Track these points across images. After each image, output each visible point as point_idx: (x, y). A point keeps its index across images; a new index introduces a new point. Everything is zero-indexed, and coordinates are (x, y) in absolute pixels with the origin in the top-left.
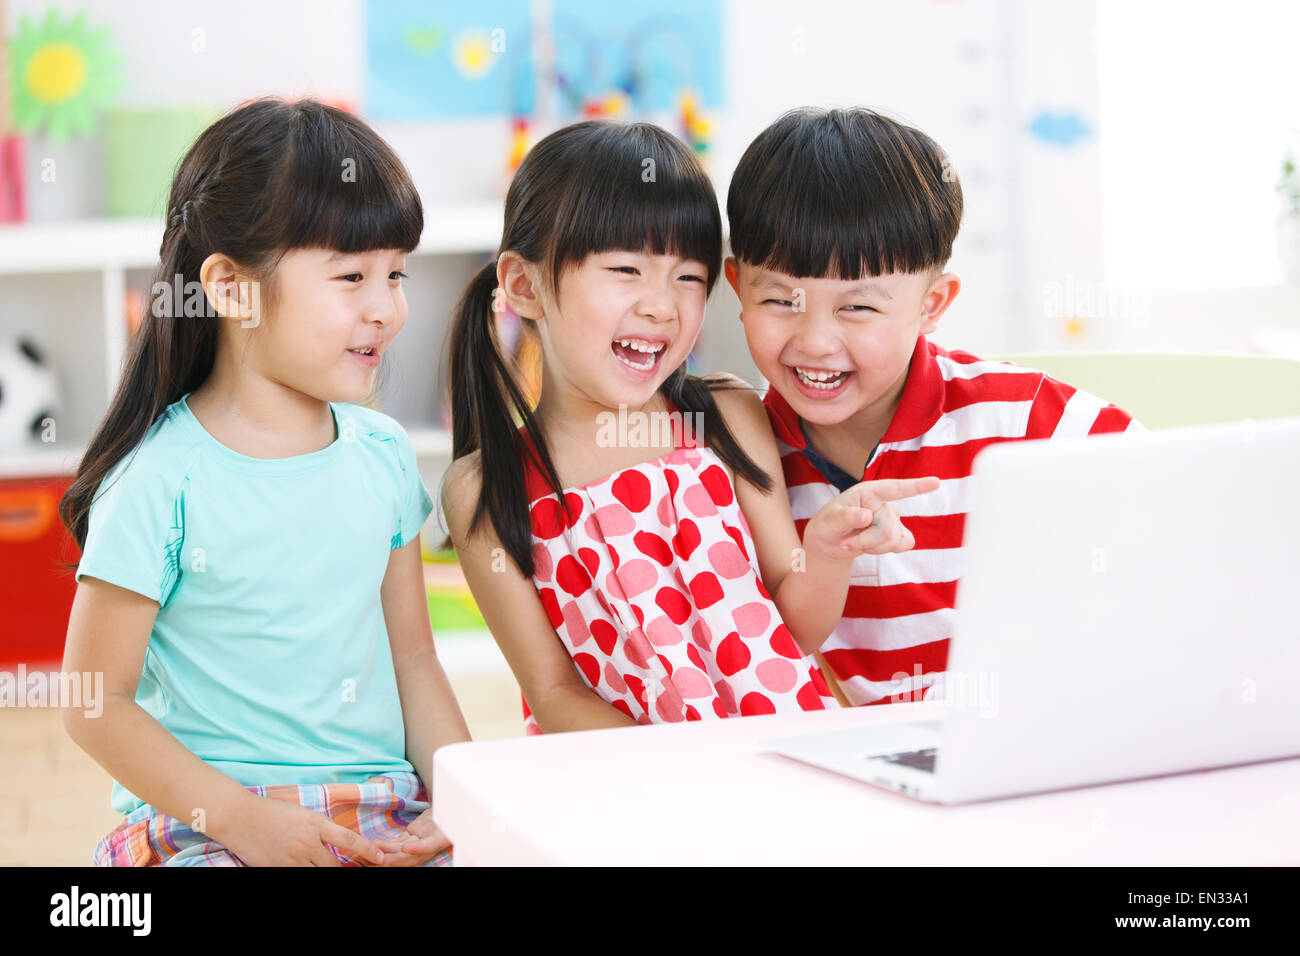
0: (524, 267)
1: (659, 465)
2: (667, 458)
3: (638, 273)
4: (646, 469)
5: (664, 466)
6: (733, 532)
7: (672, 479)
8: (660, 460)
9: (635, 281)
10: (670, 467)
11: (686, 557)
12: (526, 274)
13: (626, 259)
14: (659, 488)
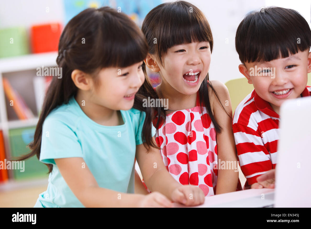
0: (151, 56)
1: (189, 111)
2: (192, 109)
3: (185, 51)
4: (184, 111)
5: (191, 111)
6: (206, 138)
7: (192, 116)
8: (190, 110)
9: (185, 53)
10: (192, 112)
11: (190, 144)
12: (152, 58)
13: (180, 47)
14: (187, 118)
